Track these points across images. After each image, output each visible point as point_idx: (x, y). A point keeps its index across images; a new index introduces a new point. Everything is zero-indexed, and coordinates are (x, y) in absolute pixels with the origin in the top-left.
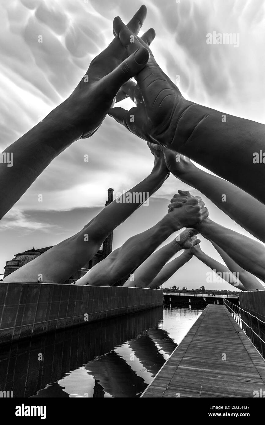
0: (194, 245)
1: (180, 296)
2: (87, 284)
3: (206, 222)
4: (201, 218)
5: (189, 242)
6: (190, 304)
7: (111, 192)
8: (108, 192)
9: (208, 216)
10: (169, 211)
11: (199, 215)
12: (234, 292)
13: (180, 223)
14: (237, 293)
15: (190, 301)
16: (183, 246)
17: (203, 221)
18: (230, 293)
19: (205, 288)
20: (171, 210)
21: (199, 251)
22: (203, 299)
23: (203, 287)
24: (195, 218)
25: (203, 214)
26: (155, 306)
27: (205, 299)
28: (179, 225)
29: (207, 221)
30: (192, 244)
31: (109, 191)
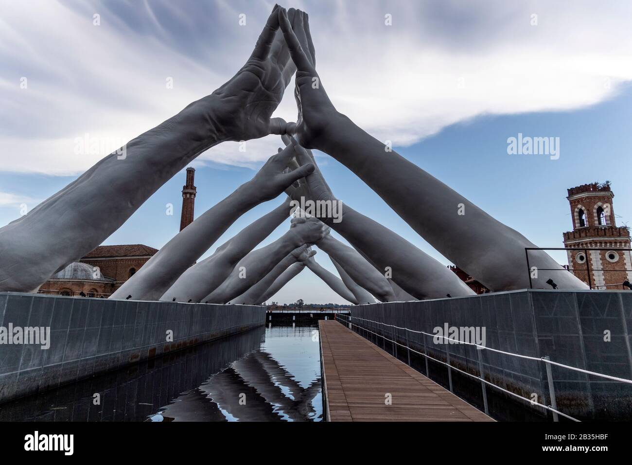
0: (309, 257)
1: (282, 313)
2: (189, 302)
3: (327, 239)
4: (323, 235)
5: (304, 254)
6: (294, 321)
7: (191, 172)
8: (186, 172)
9: (329, 232)
10: (292, 227)
11: (322, 232)
12: (342, 306)
13: (302, 240)
14: (346, 306)
15: (294, 319)
16: (299, 259)
17: (325, 237)
18: (337, 307)
19: (304, 302)
20: (294, 226)
21: (313, 262)
22: (310, 316)
23: (302, 300)
24: (317, 235)
25: (325, 230)
26: (259, 325)
27: (312, 316)
28: (301, 242)
29: (329, 237)
30: (308, 256)
31: (189, 172)
